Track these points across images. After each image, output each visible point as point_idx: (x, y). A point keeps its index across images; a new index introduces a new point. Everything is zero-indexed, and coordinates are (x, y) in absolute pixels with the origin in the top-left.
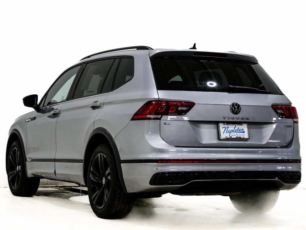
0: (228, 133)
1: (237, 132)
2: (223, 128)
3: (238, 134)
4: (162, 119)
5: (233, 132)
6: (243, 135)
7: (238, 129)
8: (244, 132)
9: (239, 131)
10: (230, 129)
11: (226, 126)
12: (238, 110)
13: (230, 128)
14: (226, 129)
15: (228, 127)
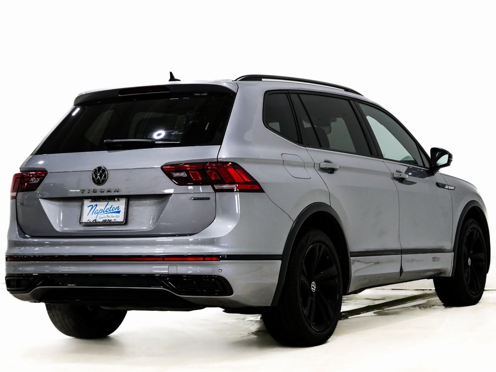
0: (95, 213)
1: (109, 212)
2: (88, 207)
3: (110, 215)
4: (17, 197)
5: (103, 213)
6: (116, 216)
7: (111, 208)
8: (119, 212)
9: (112, 211)
10: (98, 208)
11: (94, 204)
12: (101, 178)
13: (99, 205)
14: (92, 208)
15: (96, 205)
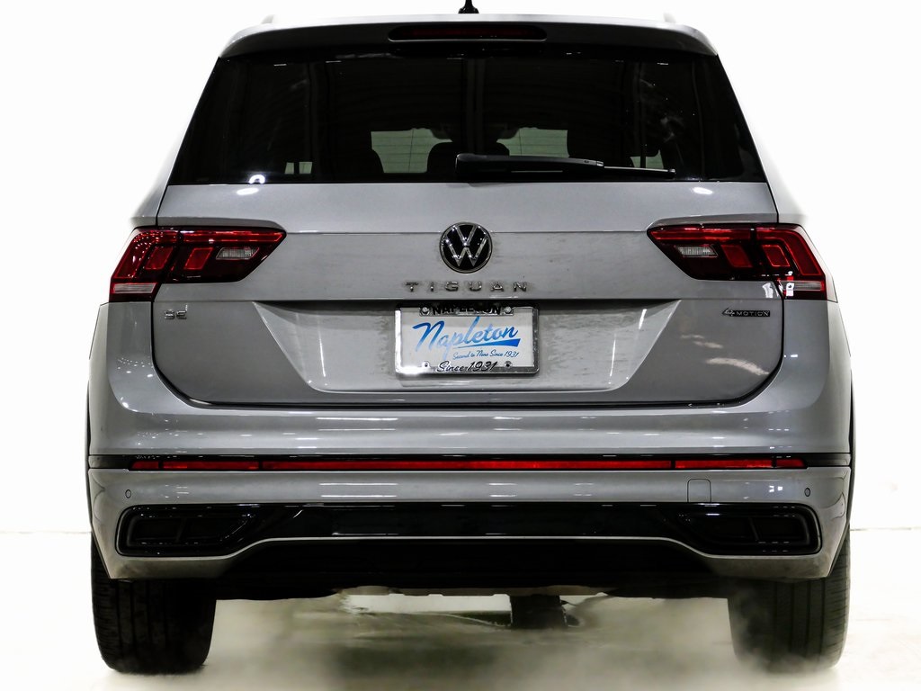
0: (439, 345)
1: (483, 342)
2: (415, 327)
3: (487, 349)
4: (159, 297)
5: (464, 344)
6: (509, 354)
7: (487, 332)
8: (515, 343)
9: (492, 341)
10: (448, 331)
11: (433, 320)
12: (475, 253)
13: (450, 325)
14: (428, 332)
15: (442, 323)
